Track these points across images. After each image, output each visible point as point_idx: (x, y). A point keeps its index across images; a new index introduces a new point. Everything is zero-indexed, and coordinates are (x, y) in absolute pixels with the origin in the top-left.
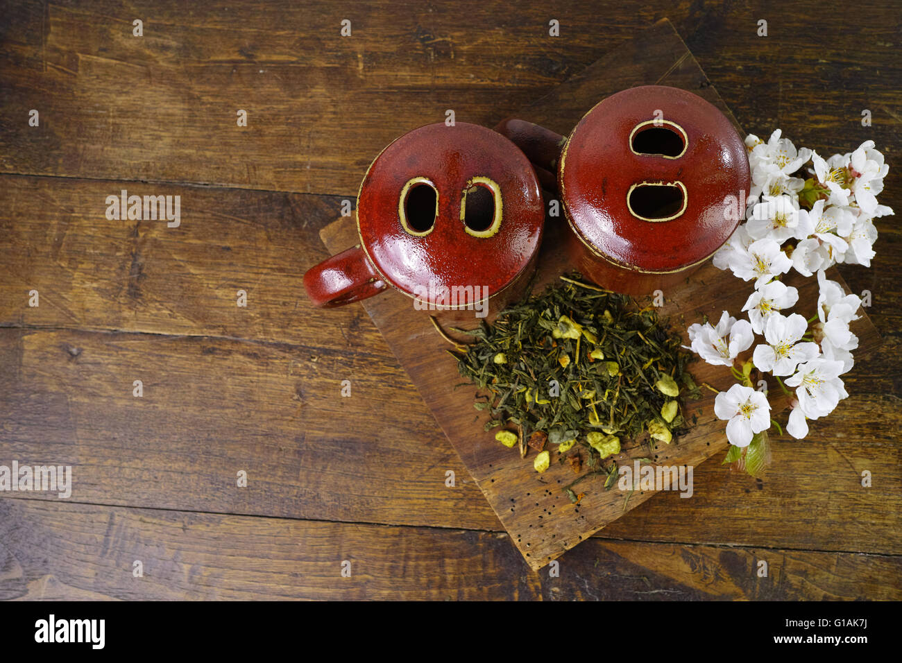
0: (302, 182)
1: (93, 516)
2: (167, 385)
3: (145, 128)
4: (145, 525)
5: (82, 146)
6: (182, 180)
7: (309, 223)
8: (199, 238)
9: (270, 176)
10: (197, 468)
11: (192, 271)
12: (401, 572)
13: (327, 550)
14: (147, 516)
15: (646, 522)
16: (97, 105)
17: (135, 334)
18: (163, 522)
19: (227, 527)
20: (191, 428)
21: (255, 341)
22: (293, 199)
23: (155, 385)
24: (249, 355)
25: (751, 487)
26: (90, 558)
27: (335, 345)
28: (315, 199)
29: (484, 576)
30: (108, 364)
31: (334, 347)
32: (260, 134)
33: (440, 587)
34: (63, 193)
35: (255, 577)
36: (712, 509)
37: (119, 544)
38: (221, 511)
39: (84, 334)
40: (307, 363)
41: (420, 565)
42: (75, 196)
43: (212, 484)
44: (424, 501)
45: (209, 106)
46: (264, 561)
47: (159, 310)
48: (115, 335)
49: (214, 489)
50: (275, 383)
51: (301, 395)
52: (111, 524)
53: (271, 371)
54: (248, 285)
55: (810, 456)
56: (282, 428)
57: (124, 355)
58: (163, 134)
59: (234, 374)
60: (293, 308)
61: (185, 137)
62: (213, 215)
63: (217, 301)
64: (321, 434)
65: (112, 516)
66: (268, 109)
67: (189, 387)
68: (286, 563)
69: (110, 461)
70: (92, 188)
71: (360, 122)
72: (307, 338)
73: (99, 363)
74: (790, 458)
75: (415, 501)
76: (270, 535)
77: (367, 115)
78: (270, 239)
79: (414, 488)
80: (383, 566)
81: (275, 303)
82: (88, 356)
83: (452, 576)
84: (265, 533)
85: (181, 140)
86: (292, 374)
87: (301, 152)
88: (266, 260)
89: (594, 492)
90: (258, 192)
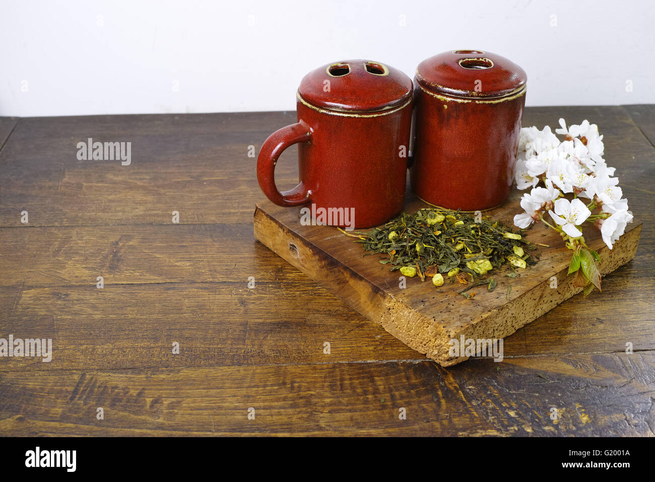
0: (235, 219)
1: (66, 376)
2: (136, 306)
5: (81, 214)
8: (164, 243)
11: (158, 256)
12: (340, 388)
13: (273, 380)
14: (115, 373)
15: (526, 346)
16: (94, 199)
17: (113, 285)
18: (128, 376)
19: (185, 374)
22: (230, 226)
23: (127, 306)
24: (201, 289)
25: (595, 323)
27: (266, 280)
29: (409, 384)
30: (90, 299)
33: (374, 394)
34: (65, 231)
36: (573, 335)
37: (88, 391)
41: (354, 383)
42: (74, 232)
44: (349, 348)
45: (171, 196)
46: (218, 390)
50: (222, 299)
51: (243, 304)
53: (219, 294)
55: (627, 305)
58: (139, 207)
59: (190, 298)
60: (233, 267)
61: (154, 207)
63: (176, 267)
64: (260, 321)
65: (83, 375)
66: (210, 195)
67: (154, 306)
68: (239, 391)
69: (85, 346)
70: (87, 229)
73: (83, 299)
75: (343, 349)
78: (214, 241)
79: (339, 342)
80: (323, 385)
81: (220, 265)
82: (74, 296)
83: (382, 386)
84: (219, 375)
85: (151, 208)
86: (235, 295)
87: (234, 208)
88: (212, 249)
89: (482, 293)
90: (205, 224)
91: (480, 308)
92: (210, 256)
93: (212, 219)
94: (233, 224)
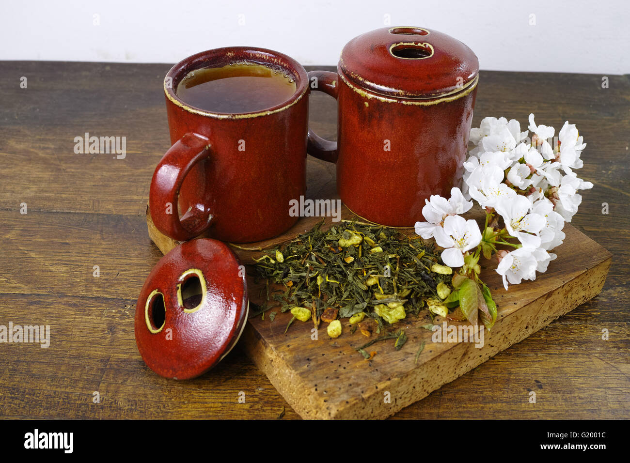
25: (532, 387)
36: (500, 405)
44: (220, 405)
55: (578, 363)
64: (125, 356)
74: (561, 366)
75: (212, 405)
79: (211, 394)
86: (105, 317)
87: (137, 194)
88: (97, 250)
89: (385, 352)
90: (98, 215)
91: (377, 375)
92: (92, 259)
93: (109, 207)
94: (131, 216)
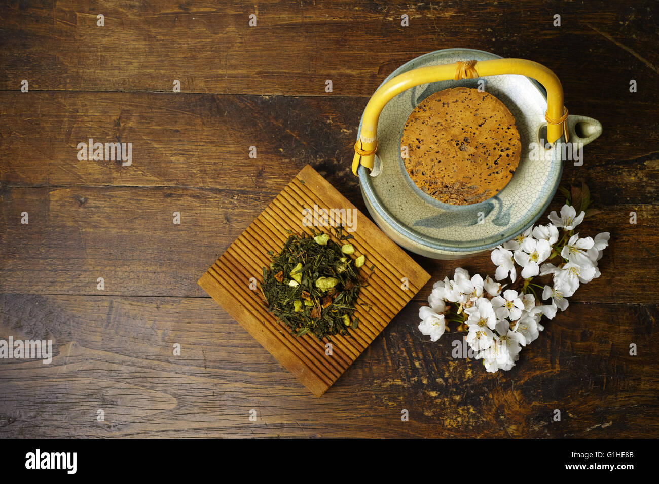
0: (222, 87)
1: (99, 303)
2: (143, 218)
3: (120, 58)
4: (132, 307)
5: (81, 71)
6: (146, 89)
7: (229, 113)
8: (159, 125)
9: (202, 84)
10: (164, 269)
11: (156, 146)
14: (134, 301)
16: (90, 44)
17: (121, 187)
18: (144, 304)
19: (185, 305)
20: (159, 244)
21: (197, 188)
22: (218, 98)
23: (135, 218)
24: (194, 197)
26: (98, 329)
27: (248, 188)
28: (231, 97)
30: (105, 207)
31: (248, 190)
32: (194, 58)
34: (71, 101)
35: (204, 335)
37: (117, 319)
38: (181, 295)
39: (88, 189)
40: (231, 200)
42: (79, 103)
43: (174, 279)
45: (161, 42)
47: (135, 171)
48: (108, 188)
49: (175, 282)
50: (211, 214)
51: (228, 220)
52: (111, 307)
53: (209, 206)
54: (192, 153)
56: (217, 241)
57: (114, 201)
58: (133, 61)
59: (185, 209)
60: (220, 166)
61: (147, 62)
62: (167, 110)
63: (172, 164)
65: (111, 303)
66: (199, 42)
67: (157, 219)
69: (108, 268)
70: (89, 97)
71: (258, 48)
72: (231, 184)
73: (99, 207)
76: (212, 309)
77: (261, 43)
78: (204, 123)
81: (209, 163)
82: (92, 202)
84: (209, 307)
85: (145, 64)
